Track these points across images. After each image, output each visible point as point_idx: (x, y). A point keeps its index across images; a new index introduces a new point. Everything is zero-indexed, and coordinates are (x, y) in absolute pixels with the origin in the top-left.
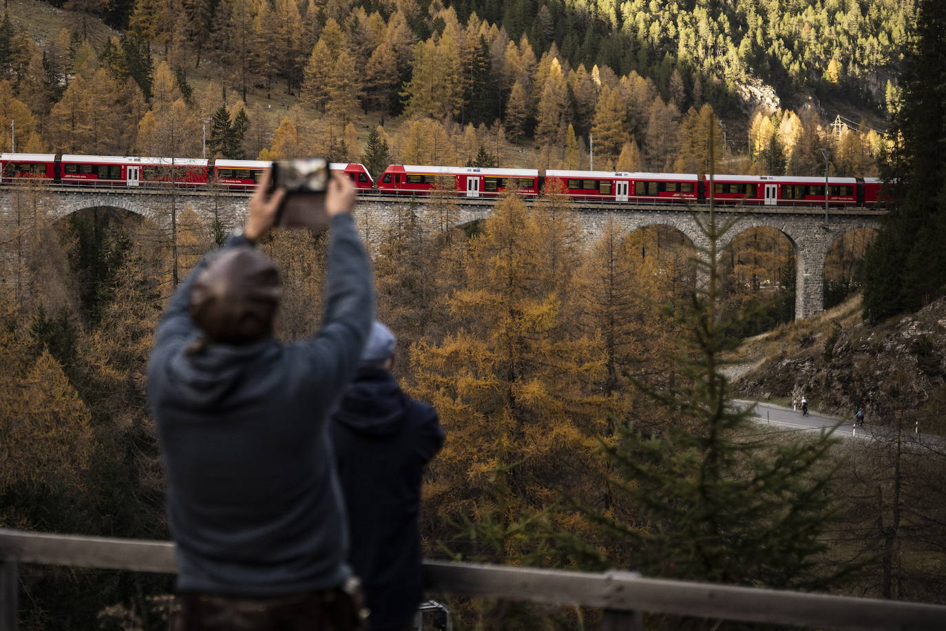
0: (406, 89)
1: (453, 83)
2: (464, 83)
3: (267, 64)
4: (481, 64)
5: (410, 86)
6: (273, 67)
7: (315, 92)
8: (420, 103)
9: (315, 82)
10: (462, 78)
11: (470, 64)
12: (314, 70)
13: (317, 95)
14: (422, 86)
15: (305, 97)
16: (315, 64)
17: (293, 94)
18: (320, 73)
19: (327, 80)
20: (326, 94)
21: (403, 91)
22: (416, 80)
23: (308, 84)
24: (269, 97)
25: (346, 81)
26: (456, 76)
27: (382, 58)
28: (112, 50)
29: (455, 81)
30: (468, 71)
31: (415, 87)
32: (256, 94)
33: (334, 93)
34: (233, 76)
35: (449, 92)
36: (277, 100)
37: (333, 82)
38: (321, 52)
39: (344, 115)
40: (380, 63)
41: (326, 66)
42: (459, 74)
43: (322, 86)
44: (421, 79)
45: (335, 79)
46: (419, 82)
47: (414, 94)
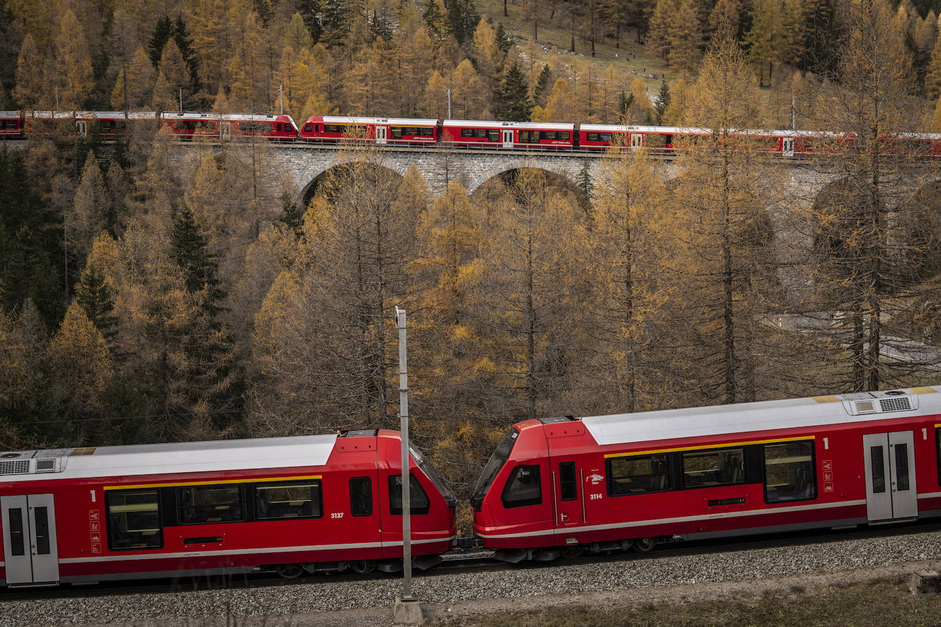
0: (746, 38)
1: (794, 32)
2: (806, 32)
3: (616, 15)
4: (823, 13)
5: (750, 36)
6: (621, 18)
7: (659, 41)
8: (759, 51)
9: (659, 32)
10: (804, 27)
11: (812, 14)
12: (659, 21)
13: (660, 45)
14: (762, 36)
15: (651, 46)
16: (659, 15)
17: (643, 43)
18: (665, 24)
19: (670, 30)
20: (670, 43)
21: (744, 40)
22: (756, 30)
23: (654, 34)
24: (618, 46)
25: (687, 31)
26: (797, 25)
27: (724, 7)
28: (435, 9)
29: (797, 30)
30: (811, 20)
31: (755, 36)
32: (606, 44)
33: (676, 42)
34: (581, 27)
35: (791, 40)
36: (625, 49)
37: (675, 32)
38: (665, 4)
39: (685, 63)
40: (723, 14)
41: (669, 16)
42: (800, 23)
43: (666, 36)
44: (761, 28)
45: (677, 29)
46: (758, 31)
47: (754, 42)
